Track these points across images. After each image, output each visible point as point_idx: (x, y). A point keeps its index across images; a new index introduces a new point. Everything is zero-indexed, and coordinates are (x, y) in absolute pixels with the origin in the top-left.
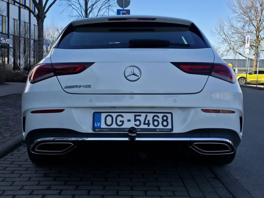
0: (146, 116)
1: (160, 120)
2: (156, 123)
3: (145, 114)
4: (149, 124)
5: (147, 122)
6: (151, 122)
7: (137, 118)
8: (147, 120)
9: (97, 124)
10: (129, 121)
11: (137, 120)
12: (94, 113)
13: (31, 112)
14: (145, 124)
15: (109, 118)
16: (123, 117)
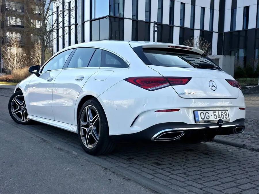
0: (218, 112)
1: (224, 114)
2: (223, 116)
3: (218, 111)
4: (220, 117)
5: (219, 116)
6: (221, 116)
7: (215, 114)
8: (219, 115)
9: (197, 118)
10: (212, 115)
11: (215, 115)
12: (194, 111)
13: (155, 112)
14: (218, 117)
15: (202, 114)
16: (208, 113)
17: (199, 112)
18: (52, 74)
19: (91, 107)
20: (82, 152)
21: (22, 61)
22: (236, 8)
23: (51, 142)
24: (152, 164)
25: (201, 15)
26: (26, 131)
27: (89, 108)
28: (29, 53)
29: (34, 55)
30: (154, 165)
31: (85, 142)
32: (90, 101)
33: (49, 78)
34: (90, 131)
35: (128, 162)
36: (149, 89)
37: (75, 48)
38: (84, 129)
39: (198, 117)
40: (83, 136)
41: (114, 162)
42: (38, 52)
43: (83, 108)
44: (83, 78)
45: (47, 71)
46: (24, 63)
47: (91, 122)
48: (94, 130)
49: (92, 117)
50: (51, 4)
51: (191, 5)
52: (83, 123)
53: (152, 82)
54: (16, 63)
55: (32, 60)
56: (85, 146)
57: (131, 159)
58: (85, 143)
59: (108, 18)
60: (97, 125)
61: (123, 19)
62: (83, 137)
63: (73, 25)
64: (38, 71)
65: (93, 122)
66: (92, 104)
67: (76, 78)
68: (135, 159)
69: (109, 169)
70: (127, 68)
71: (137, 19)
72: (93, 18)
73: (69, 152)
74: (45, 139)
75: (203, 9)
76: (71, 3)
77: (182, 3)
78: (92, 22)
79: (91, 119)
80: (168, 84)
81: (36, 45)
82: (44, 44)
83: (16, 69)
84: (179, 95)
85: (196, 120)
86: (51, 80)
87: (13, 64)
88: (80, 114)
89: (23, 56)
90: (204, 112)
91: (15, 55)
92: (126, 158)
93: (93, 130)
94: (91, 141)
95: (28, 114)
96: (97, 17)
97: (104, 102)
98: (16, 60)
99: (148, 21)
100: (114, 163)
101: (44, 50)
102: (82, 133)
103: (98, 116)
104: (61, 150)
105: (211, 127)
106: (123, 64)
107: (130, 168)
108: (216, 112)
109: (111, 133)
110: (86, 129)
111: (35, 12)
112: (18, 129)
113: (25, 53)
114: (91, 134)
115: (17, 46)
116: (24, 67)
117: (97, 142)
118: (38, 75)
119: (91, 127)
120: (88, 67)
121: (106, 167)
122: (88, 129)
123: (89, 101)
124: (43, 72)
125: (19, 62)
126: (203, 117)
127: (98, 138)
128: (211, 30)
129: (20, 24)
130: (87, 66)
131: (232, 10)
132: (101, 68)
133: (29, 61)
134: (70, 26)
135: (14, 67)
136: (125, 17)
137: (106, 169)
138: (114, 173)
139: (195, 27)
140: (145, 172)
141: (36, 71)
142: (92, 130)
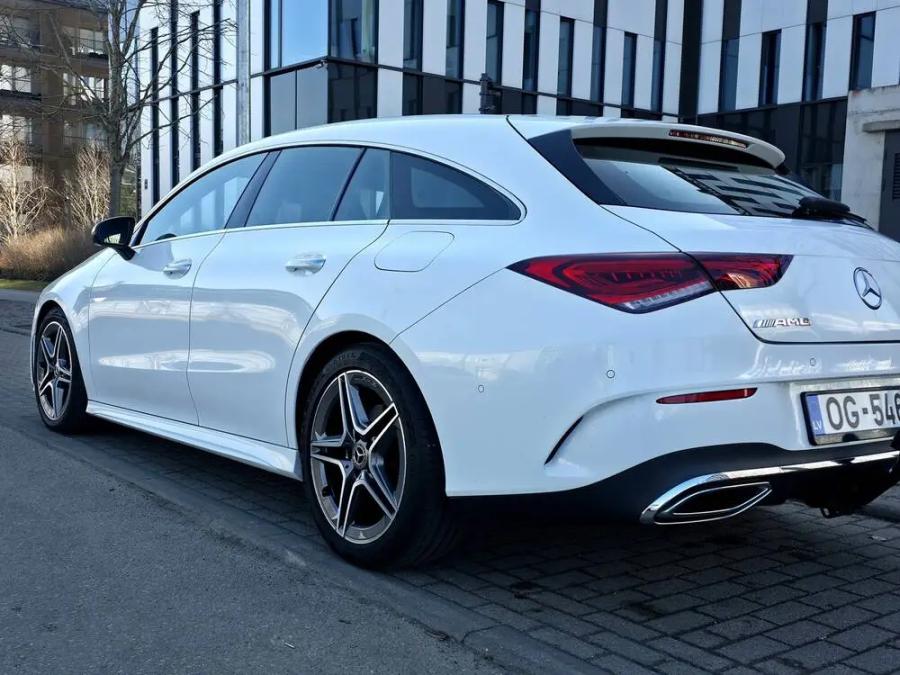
0: (886, 395)
3: (884, 393)
4: (892, 418)
5: (889, 413)
6: (895, 413)
7: (876, 402)
8: (889, 406)
9: (817, 426)
10: (865, 411)
11: (876, 409)
12: (803, 396)
13: (658, 401)
14: (889, 417)
15: (833, 407)
16: (854, 403)
17: (822, 399)
18: (181, 249)
19: (360, 376)
20: (321, 556)
21: (37, 209)
22: (737, 37)
23: (189, 507)
24: (623, 612)
25: (624, 59)
26: (83, 461)
27: (352, 383)
28: (58, 184)
29: (76, 188)
30: (632, 615)
31: (337, 516)
32: (358, 353)
33: (172, 266)
34: (356, 472)
35: (523, 604)
36: (628, 305)
37: (270, 151)
38: (327, 464)
39: (820, 418)
40: (326, 492)
41: (467, 605)
42: (89, 180)
43: (325, 380)
44: (321, 261)
45: (159, 239)
46: (43, 214)
47: (358, 436)
48: (375, 468)
49: (363, 416)
50: (142, 10)
51: (592, 25)
52: (321, 440)
53: (635, 277)
54: (15, 216)
55: (70, 207)
56: (335, 531)
57: (527, 585)
58: (334, 521)
59: (326, 65)
60: (388, 449)
61: (373, 69)
62: (324, 495)
63: (204, 89)
64: (126, 238)
65: (368, 438)
66: (367, 367)
67: (289, 264)
68: (545, 589)
69: (462, 642)
70: (517, 221)
71: (421, 70)
72: (274, 64)
73: (268, 553)
74: (165, 496)
75: (631, 38)
76: (201, 18)
77: (563, 19)
78: (272, 78)
79: (359, 425)
80: (705, 285)
81: (81, 158)
82: (120, 148)
83: (16, 235)
84: (753, 330)
85: (815, 433)
86: (181, 272)
87: (8, 217)
88: (311, 404)
89: (38, 193)
90: (840, 398)
91: (14, 190)
92: (508, 584)
93: (370, 466)
94: (364, 511)
95: (89, 397)
96: (286, 64)
97: (420, 357)
98: (14, 205)
99: (455, 76)
100: (469, 609)
101: (119, 168)
102: (320, 481)
103: (392, 413)
104: (236, 542)
105: (858, 460)
106: (495, 206)
107: (546, 635)
108: (877, 397)
109: (455, 487)
110: (337, 467)
111: (76, 50)
112: (51, 453)
113: (47, 182)
114: (361, 487)
115: (18, 158)
116: (43, 227)
117: (392, 518)
118: (127, 253)
119: (361, 458)
120: (333, 220)
121: (447, 630)
122: (346, 463)
123: (349, 355)
124: (145, 241)
125: (24, 213)
126: (836, 421)
127: (396, 506)
128: (656, 108)
129: (25, 87)
130: (330, 215)
131: (723, 41)
132: (392, 221)
133: (59, 209)
134: (198, 94)
135: (9, 230)
136: (381, 61)
137: (447, 638)
138: (489, 659)
139: (607, 99)
140: (616, 654)
141: (115, 238)
142: (367, 467)
